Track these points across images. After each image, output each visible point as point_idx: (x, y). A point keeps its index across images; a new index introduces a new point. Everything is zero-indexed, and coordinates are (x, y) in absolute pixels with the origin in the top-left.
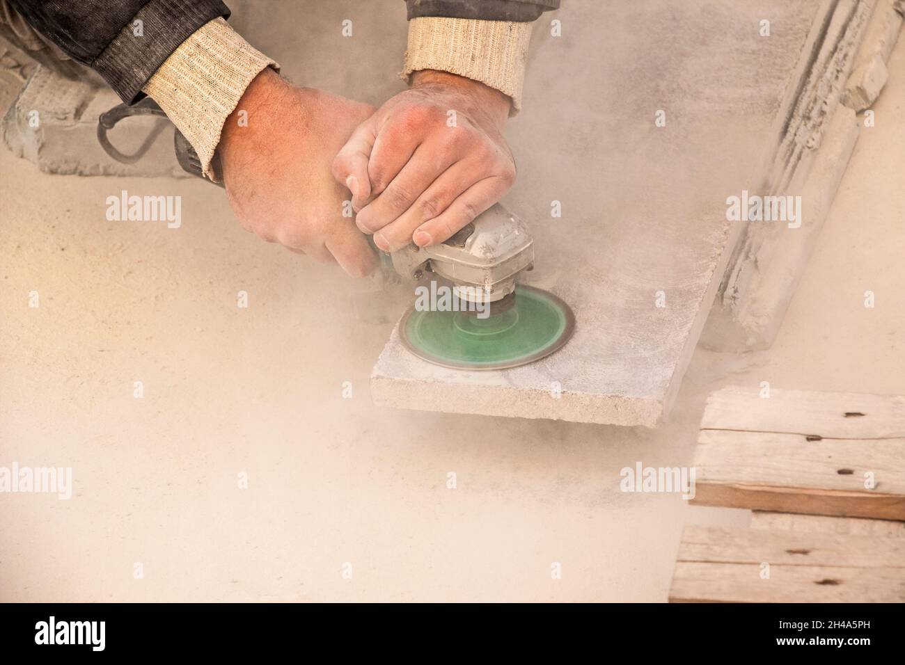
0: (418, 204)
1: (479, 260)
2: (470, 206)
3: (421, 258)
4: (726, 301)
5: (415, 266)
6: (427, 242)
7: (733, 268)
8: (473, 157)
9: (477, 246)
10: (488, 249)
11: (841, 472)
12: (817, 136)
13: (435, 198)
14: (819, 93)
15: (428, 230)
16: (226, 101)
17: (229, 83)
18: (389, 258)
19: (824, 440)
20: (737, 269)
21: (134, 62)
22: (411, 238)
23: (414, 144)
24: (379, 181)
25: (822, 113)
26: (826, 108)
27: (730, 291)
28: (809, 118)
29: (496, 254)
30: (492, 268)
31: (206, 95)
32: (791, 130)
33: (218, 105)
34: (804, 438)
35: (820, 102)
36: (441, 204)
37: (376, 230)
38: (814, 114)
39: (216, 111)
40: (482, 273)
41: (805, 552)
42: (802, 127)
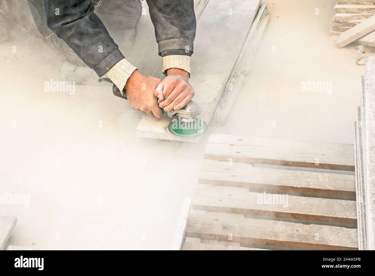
0: (175, 101)
1: (189, 113)
2: (186, 101)
3: (174, 113)
4: (215, 116)
5: (173, 115)
6: (177, 109)
7: (216, 109)
8: (186, 90)
9: (188, 110)
10: (190, 110)
11: (237, 152)
12: (236, 81)
13: (178, 100)
14: (237, 71)
15: (177, 106)
16: (128, 75)
17: (129, 71)
18: (167, 113)
19: (234, 146)
20: (217, 108)
21: (106, 66)
22: (173, 108)
23: (174, 87)
24: (166, 96)
25: (237, 76)
26: (238, 75)
27: (216, 113)
28: (234, 77)
29: (192, 111)
30: (192, 114)
31: (123, 73)
32: (230, 79)
33: (126, 76)
34: (230, 145)
35: (236, 73)
36: (180, 101)
37: (164, 107)
38: (235, 76)
39: (125, 77)
40: (189, 116)
41: (229, 170)
42: (233, 79)
